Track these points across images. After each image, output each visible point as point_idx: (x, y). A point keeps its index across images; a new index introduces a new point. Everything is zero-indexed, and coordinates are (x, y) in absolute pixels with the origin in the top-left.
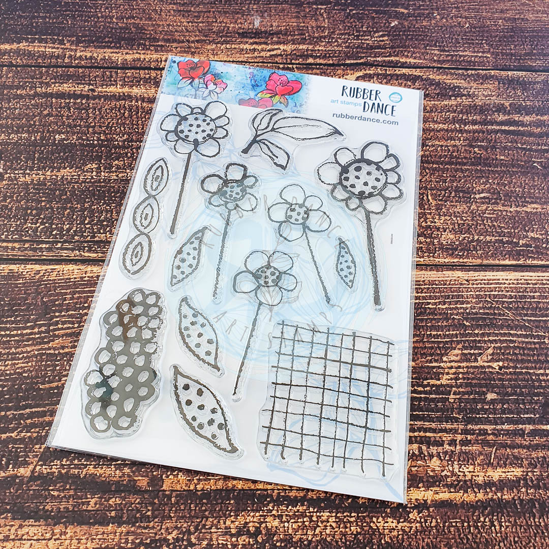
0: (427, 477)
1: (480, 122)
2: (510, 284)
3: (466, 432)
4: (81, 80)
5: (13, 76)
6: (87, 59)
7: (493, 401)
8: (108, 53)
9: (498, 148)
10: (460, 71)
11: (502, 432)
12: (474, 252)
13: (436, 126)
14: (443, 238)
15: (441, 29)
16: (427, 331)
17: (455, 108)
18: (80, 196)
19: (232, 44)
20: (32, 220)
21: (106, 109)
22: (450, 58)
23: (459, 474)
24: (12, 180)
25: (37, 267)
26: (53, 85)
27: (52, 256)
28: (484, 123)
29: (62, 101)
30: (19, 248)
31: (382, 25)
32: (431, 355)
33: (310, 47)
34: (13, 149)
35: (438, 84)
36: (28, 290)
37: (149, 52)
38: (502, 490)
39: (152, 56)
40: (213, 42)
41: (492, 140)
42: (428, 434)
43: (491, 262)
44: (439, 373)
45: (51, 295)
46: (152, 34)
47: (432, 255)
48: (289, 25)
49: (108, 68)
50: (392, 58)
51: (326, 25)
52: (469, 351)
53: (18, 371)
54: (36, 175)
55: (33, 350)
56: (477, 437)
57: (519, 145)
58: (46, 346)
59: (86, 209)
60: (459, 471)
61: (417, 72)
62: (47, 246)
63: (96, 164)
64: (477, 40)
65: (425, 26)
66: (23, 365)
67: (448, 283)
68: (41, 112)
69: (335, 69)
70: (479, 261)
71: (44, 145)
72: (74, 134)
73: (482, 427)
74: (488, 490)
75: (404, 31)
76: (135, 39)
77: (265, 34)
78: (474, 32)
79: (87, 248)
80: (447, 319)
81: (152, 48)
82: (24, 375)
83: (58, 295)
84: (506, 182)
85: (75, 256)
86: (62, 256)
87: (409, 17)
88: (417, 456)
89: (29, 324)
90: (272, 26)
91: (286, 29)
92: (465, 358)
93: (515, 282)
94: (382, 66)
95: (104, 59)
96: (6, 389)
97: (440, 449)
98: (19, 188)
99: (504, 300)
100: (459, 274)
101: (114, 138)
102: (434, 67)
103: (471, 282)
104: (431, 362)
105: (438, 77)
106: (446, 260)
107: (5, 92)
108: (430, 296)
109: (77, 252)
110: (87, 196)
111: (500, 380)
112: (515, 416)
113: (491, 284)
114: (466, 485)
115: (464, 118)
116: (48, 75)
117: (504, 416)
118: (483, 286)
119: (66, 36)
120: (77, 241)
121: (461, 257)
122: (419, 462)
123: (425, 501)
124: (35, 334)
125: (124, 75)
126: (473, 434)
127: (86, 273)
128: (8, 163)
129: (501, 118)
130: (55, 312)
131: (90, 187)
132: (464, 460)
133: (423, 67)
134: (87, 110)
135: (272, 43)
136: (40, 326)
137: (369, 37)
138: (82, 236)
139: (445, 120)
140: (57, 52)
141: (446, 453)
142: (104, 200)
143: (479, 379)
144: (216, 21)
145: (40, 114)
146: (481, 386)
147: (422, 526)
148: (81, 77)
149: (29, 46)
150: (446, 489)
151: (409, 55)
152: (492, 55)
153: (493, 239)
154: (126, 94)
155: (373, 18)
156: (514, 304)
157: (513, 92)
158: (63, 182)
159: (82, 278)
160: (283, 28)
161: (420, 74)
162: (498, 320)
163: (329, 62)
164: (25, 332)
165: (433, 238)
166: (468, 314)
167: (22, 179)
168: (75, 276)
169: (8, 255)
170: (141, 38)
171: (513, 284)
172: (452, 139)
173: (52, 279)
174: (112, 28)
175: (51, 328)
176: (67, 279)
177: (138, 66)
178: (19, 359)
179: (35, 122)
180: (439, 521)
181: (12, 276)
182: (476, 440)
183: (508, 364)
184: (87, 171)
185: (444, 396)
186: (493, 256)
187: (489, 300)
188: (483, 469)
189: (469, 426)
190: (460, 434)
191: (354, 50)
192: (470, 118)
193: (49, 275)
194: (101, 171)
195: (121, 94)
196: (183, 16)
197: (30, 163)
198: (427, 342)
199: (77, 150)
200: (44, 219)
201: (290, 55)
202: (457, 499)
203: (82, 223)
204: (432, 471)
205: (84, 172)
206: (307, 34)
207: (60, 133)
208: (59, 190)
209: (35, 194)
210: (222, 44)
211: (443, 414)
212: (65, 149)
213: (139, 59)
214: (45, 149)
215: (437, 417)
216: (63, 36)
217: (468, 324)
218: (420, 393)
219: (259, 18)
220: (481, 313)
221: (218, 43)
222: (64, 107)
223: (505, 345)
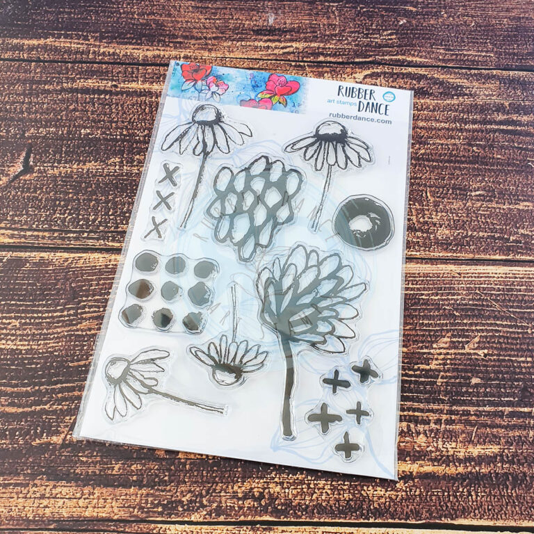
0: (414, 452)
1: (480, 122)
2: (498, 278)
4: (105, 76)
5: (41, 72)
6: (109, 55)
7: (477, 385)
8: (129, 49)
9: (496, 147)
11: (483, 414)
12: (467, 247)
14: (439, 234)
16: (420, 319)
17: (457, 107)
19: (247, 41)
20: (60, 210)
21: (128, 105)
23: (443, 450)
24: (41, 173)
25: (66, 255)
26: (78, 81)
27: (79, 245)
28: (484, 122)
29: (87, 96)
30: (49, 237)
31: (391, 23)
32: (422, 342)
33: (322, 45)
34: (42, 142)
35: (442, 83)
36: (57, 276)
37: (169, 49)
40: (229, 39)
41: (490, 139)
42: (416, 414)
43: (483, 256)
44: (429, 359)
45: (78, 281)
46: (170, 31)
47: (427, 249)
48: (301, 23)
49: (129, 64)
50: (400, 57)
51: (337, 24)
52: (457, 339)
53: (49, 350)
54: (64, 168)
55: (63, 332)
56: (461, 417)
57: (516, 144)
58: (75, 328)
59: (110, 201)
60: (443, 447)
61: (422, 71)
62: (75, 235)
63: (119, 158)
65: (432, 25)
66: (54, 345)
67: (441, 276)
70: (471, 256)
71: (71, 140)
72: (98, 128)
73: (465, 408)
74: (468, 464)
75: (412, 29)
76: (155, 36)
79: (111, 238)
80: (439, 309)
81: (171, 45)
82: (55, 353)
83: (85, 281)
84: (501, 180)
85: (100, 245)
86: (88, 245)
87: (417, 15)
88: (405, 433)
89: (59, 308)
90: (285, 23)
91: (299, 26)
92: (453, 345)
93: (504, 276)
94: (389, 65)
95: (125, 55)
96: (39, 366)
97: (427, 427)
98: (48, 180)
99: (492, 292)
100: (452, 267)
101: (136, 133)
103: (462, 275)
104: (422, 348)
105: (442, 77)
106: (441, 254)
107: (34, 87)
108: (424, 288)
109: (102, 241)
110: (110, 188)
111: (484, 366)
112: (496, 399)
113: (481, 277)
115: (464, 117)
116: (73, 71)
117: (486, 399)
118: (474, 279)
119: (90, 32)
120: (102, 231)
121: (455, 251)
122: (407, 438)
123: (411, 473)
124: (65, 316)
125: (145, 71)
126: (457, 414)
127: (110, 261)
128: (37, 157)
129: (501, 117)
130: (82, 296)
131: (113, 180)
132: (448, 437)
134: (110, 106)
135: (285, 41)
136: (69, 309)
137: (378, 35)
138: (106, 226)
140: (83, 48)
141: (432, 431)
142: (127, 193)
145: (66, 109)
146: (466, 371)
148: (105, 72)
149: (55, 41)
150: (430, 463)
151: (416, 53)
153: (486, 235)
154: (147, 91)
155: (383, 16)
156: (501, 296)
157: (513, 92)
158: (88, 175)
159: (106, 265)
160: (296, 25)
161: (425, 73)
162: (486, 311)
163: (339, 60)
164: (55, 314)
165: (429, 233)
166: (459, 305)
167: (51, 172)
168: (100, 264)
169: (39, 244)
170: (161, 35)
171: (502, 277)
173: (79, 266)
174: (134, 24)
175: (79, 311)
176: (93, 266)
177: (158, 62)
178: (50, 339)
179: (62, 117)
180: (422, 490)
181: (43, 263)
182: (459, 420)
183: (493, 352)
184: (111, 165)
185: (432, 380)
186: (484, 251)
187: (479, 292)
189: (454, 407)
190: (445, 414)
191: (363, 48)
192: (471, 117)
193: (77, 263)
194: (124, 165)
195: (142, 90)
196: (201, 12)
197: (58, 156)
198: (420, 330)
199: (102, 145)
200: (71, 210)
201: (302, 52)
204: (418, 447)
205: (108, 165)
206: (318, 32)
207: (85, 128)
208: (85, 183)
209: (63, 186)
210: (238, 41)
211: (431, 396)
212: (90, 143)
213: (159, 56)
214: (72, 143)
215: (425, 399)
216: (87, 32)
217: (457, 314)
218: (411, 376)
219: (273, 15)
220: (470, 305)
221: (234, 40)
222: (89, 103)
223: (491, 334)
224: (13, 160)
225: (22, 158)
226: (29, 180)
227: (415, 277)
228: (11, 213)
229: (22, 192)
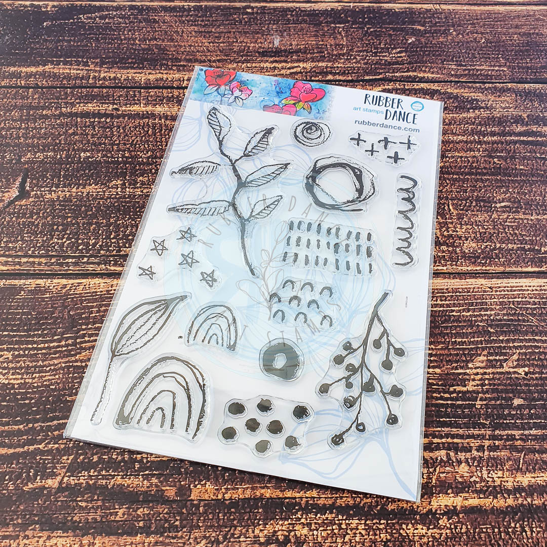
0: (456, 483)
1: (498, 134)
2: (533, 291)
3: (493, 438)
4: (105, 100)
5: (39, 97)
6: (110, 80)
7: (520, 407)
8: (131, 74)
9: (517, 158)
10: (478, 85)
11: (530, 438)
12: (496, 260)
13: (455, 138)
14: (465, 247)
15: (457, 45)
16: (452, 337)
17: (473, 120)
18: (106, 211)
19: (253, 63)
20: (58, 235)
21: (130, 128)
22: (467, 72)
23: (488, 479)
24: (38, 197)
25: (64, 281)
26: (78, 105)
27: (78, 270)
28: (503, 134)
29: (87, 120)
30: (46, 263)
31: (400, 42)
32: (457, 362)
33: (330, 64)
34: (39, 167)
35: (456, 97)
36: (55, 304)
37: (172, 72)
38: (532, 496)
39: (174, 76)
40: (234, 61)
41: (511, 150)
42: (456, 440)
43: (514, 269)
44: (465, 380)
45: (78, 309)
46: (173, 55)
47: (454, 263)
48: (308, 43)
49: (132, 88)
50: (411, 74)
51: (344, 43)
52: (494, 357)
53: (45, 383)
54: (62, 192)
55: (60, 363)
56: (505, 442)
57: (538, 155)
58: (73, 359)
59: (111, 224)
60: (488, 477)
61: (435, 87)
62: (74, 260)
63: (121, 180)
64: (493, 54)
65: (442, 42)
66: (50, 378)
67: (471, 290)
68: (67, 131)
69: (354, 85)
70: (501, 269)
71: (70, 163)
72: (98, 151)
73: (510, 432)
74: (518, 495)
75: (422, 47)
76: (157, 60)
77: (285, 52)
78: (490, 47)
79: (112, 262)
80: (472, 326)
81: (174, 68)
82: (51, 387)
83: (84, 308)
84: (526, 191)
85: (101, 270)
86: (88, 270)
87: (426, 33)
88: (445, 463)
89: (56, 338)
90: (291, 45)
91: (305, 47)
92: (491, 364)
93: (539, 288)
94: (400, 81)
95: (127, 79)
96: (33, 401)
97: (468, 455)
98: (45, 205)
99: (527, 306)
100: (482, 281)
101: (139, 155)
102: (451, 82)
103: (494, 289)
104: (456, 368)
105: (456, 91)
106: (469, 268)
107: (31, 112)
108: (454, 304)
109: (103, 266)
110: (112, 211)
111: (526, 385)
112: (543, 421)
114: (495, 491)
115: (482, 129)
116: (73, 96)
117: (531, 421)
118: (506, 293)
119: (90, 58)
120: (103, 255)
121: (483, 265)
122: (447, 468)
123: (455, 507)
124: (62, 346)
125: (148, 94)
126: (501, 440)
127: (112, 286)
128: (34, 181)
129: (520, 129)
130: (81, 324)
131: (115, 202)
132: (493, 466)
133: (441, 82)
134: (111, 129)
135: (292, 61)
136: (67, 339)
137: (387, 54)
138: (108, 250)
139: (464, 132)
140: (81, 73)
141: (474, 459)
142: (130, 215)
143: (505, 385)
144: (237, 41)
145: (66, 133)
146: (507, 392)
147: (452, 532)
148: (105, 96)
149: (54, 68)
150: (476, 495)
151: (427, 70)
152: (508, 69)
153: (515, 246)
154: (150, 113)
155: (390, 35)
156: (538, 310)
157: (530, 104)
158: (88, 198)
159: (108, 291)
160: (302, 47)
161: (437, 88)
162: (522, 326)
163: (348, 79)
164: (52, 345)
165: (455, 247)
166: (493, 320)
167: (48, 196)
168: (101, 290)
169: (35, 270)
170: (164, 59)
171: (536, 290)
172: (471, 150)
173: (78, 292)
174: (135, 50)
175: (78, 340)
176: (93, 292)
177: (161, 85)
178: (46, 372)
179: (60, 141)
180: (469, 527)
181: (38, 290)
182: (504, 445)
183: (534, 370)
184: (112, 188)
185: (470, 402)
186: (515, 264)
187: (513, 307)
188: (512, 474)
189: (497, 432)
190: (487, 439)
191: (373, 66)
192: (489, 130)
193: (76, 289)
194: (126, 187)
195: (145, 113)
196: (204, 37)
197: (56, 180)
198: (453, 349)
199: (102, 167)
200: (70, 234)
201: (310, 72)
202: (487, 505)
203: (108, 237)
204: (460, 477)
205: (109, 188)
206: (326, 52)
207: (85, 151)
208: (85, 206)
209: (61, 210)
210: (243, 63)
211: (470, 420)
212: (90, 167)
213: (162, 79)
214: (71, 166)
215: (464, 423)
216: (87, 58)
217: (492, 330)
218: (447, 399)
219: (279, 37)
220: (505, 320)
221: (239, 62)
222: (89, 127)
223: (530, 351)
224: (8, 186)
225: (17, 184)
226: (25, 206)
227: (443, 293)
228: (5, 240)
229: (18, 218)
